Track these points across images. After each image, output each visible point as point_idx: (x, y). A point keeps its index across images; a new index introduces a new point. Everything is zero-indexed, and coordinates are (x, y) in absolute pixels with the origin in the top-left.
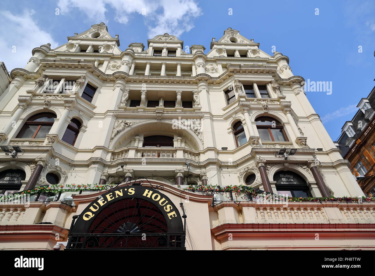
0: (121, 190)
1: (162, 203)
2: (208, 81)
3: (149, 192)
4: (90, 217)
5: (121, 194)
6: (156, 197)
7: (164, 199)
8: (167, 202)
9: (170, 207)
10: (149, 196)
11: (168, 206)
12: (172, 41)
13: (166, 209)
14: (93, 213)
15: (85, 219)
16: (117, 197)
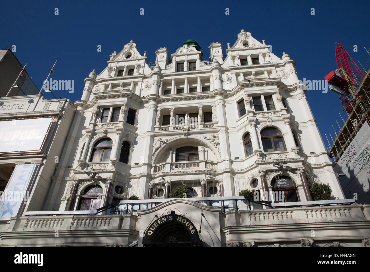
0: (165, 217)
1: (188, 225)
2: (224, 95)
3: (180, 218)
4: (151, 234)
5: (165, 220)
6: (184, 221)
7: (188, 222)
8: (190, 224)
9: (192, 227)
10: (180, 221)
11: (191, 226)
12: (191, 52)
13: (190, 228)
14: (152, 231)
15: (149, 234)
16: (163, 221)
